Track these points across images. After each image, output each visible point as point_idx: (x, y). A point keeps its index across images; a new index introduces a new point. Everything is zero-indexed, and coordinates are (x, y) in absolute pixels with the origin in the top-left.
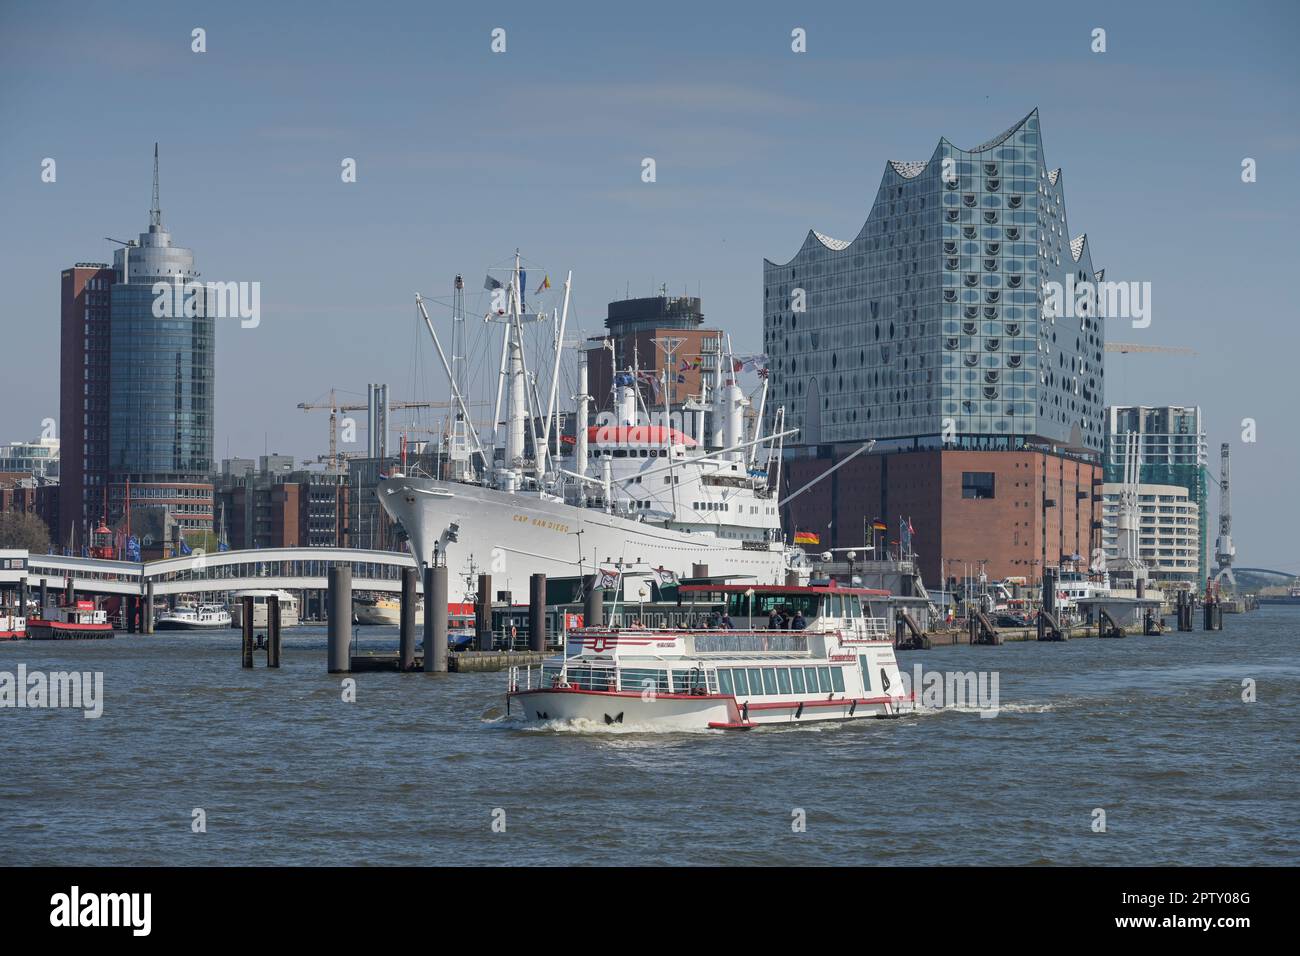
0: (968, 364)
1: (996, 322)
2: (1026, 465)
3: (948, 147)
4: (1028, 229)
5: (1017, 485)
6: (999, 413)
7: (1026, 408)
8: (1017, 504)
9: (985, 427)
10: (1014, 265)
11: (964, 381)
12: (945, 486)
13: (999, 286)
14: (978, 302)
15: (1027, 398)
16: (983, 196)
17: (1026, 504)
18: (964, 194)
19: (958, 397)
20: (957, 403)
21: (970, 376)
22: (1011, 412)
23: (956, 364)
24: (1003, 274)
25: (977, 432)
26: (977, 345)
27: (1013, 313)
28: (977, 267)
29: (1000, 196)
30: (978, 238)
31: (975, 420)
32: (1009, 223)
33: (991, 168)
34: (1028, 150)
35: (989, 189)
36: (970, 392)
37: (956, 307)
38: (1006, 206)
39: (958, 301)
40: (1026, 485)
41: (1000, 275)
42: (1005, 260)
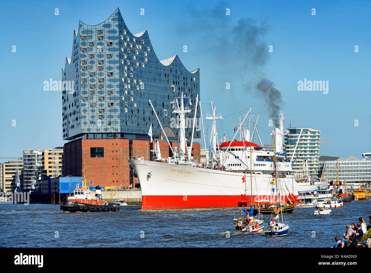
0: (92, 106)
1: (104, 90)
2: (117, 144)
3: (82, 24)
4: (115, 54)
5: (113, 152)
6: (105, 124)
7: (116, 123)
8: (113, 159)
9: (99, 130)
10: (110, 68)
11: (90, 112)
12: (83, 152)
13: (104, 76)
14: (96, 82)
15: (116, 119)
16: (97, 42)
17: (117, 159)
18: (89, 42)
19: (88, 119)
20: (88, 121)
21: (93, 111)
22: (110, 124)
23: (87, 106)
24: (105, 72)
25: (96, 132)
26: (95, 99)
27: (110, 86)
28: (95, 69)
29: (104, 42)
30: (95, 58)
31: (95, 127)
32: (108, 52)
34: (115, 24)
35: (99, 39)
36: (93, 117)
37: (86, 85)
38: (106, 46)
39: (87, 83)
40: (117, 152)
41: (104, 72)
42: (106, 66)
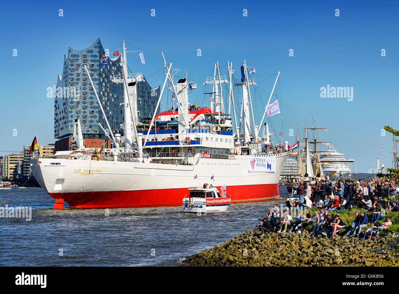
0: (77, 113)
1: (86, 101)
2: (96, 142)
3: (71, 50)
4: (96, 74)
6: (87, 127)
7: (95, 126)
13: (87, 90)
15: (96, 123)
16: (82, 64)
18: (76, 63)
21: (78, 117)
22: (91, 127)
23: (73, 113)
24: (88, 87)
26: (80, 108)
27: (91, 98)
28: (80, 85)
29: (87, 64)
30: (80, 76)
32: (90, 72)
33: (85, 56)
34: (96, 50)
35: (84, 62)
42: (89, 83)
